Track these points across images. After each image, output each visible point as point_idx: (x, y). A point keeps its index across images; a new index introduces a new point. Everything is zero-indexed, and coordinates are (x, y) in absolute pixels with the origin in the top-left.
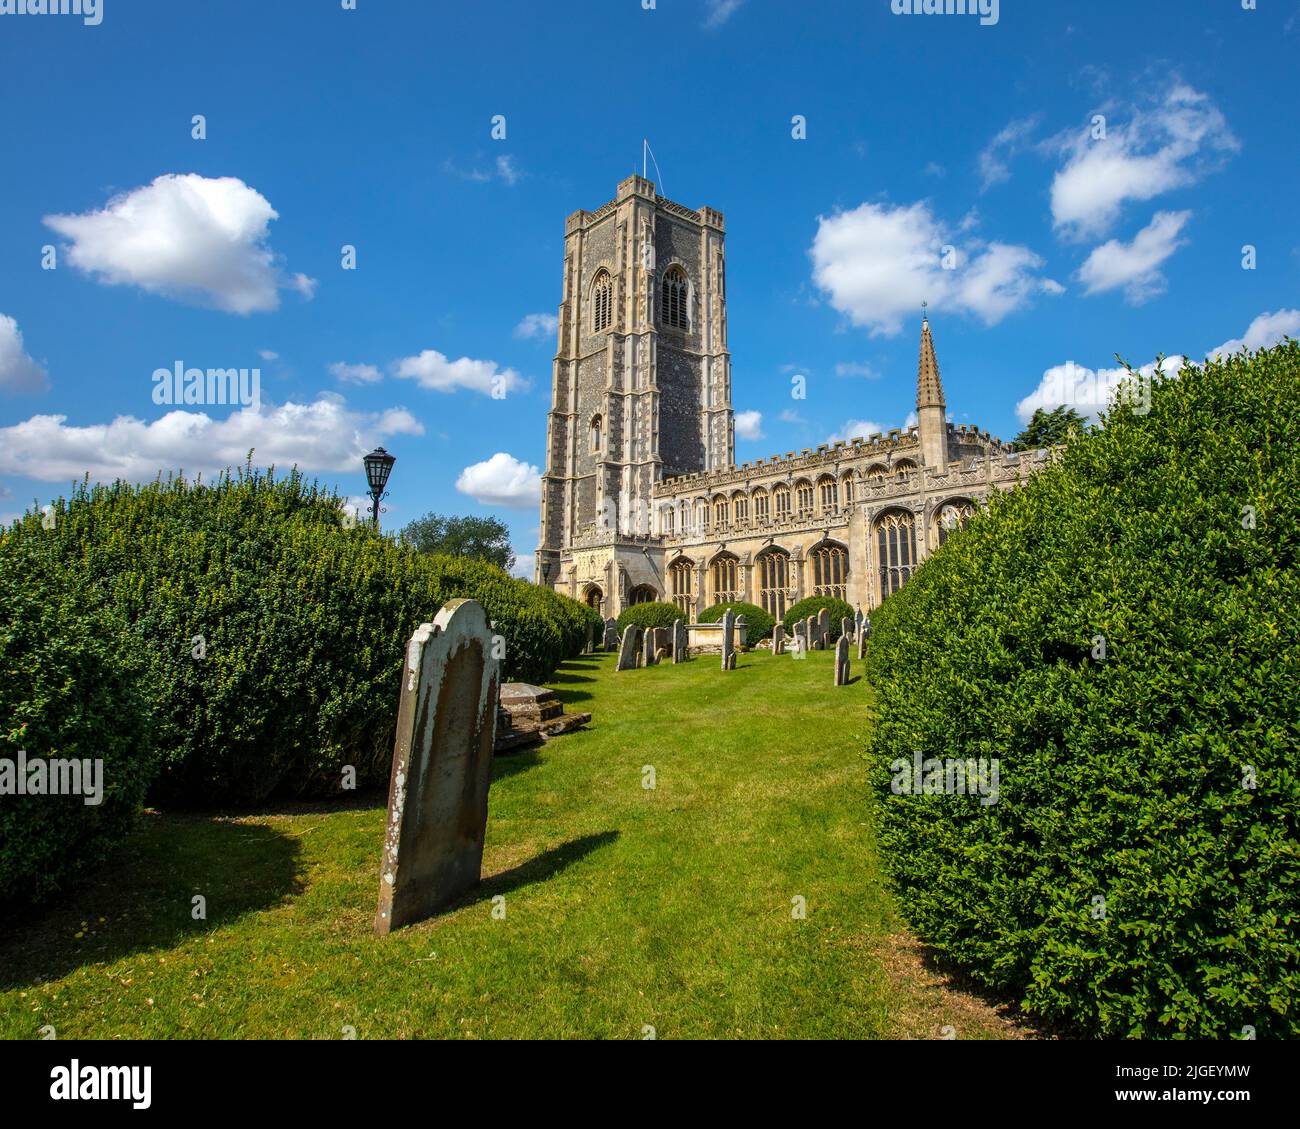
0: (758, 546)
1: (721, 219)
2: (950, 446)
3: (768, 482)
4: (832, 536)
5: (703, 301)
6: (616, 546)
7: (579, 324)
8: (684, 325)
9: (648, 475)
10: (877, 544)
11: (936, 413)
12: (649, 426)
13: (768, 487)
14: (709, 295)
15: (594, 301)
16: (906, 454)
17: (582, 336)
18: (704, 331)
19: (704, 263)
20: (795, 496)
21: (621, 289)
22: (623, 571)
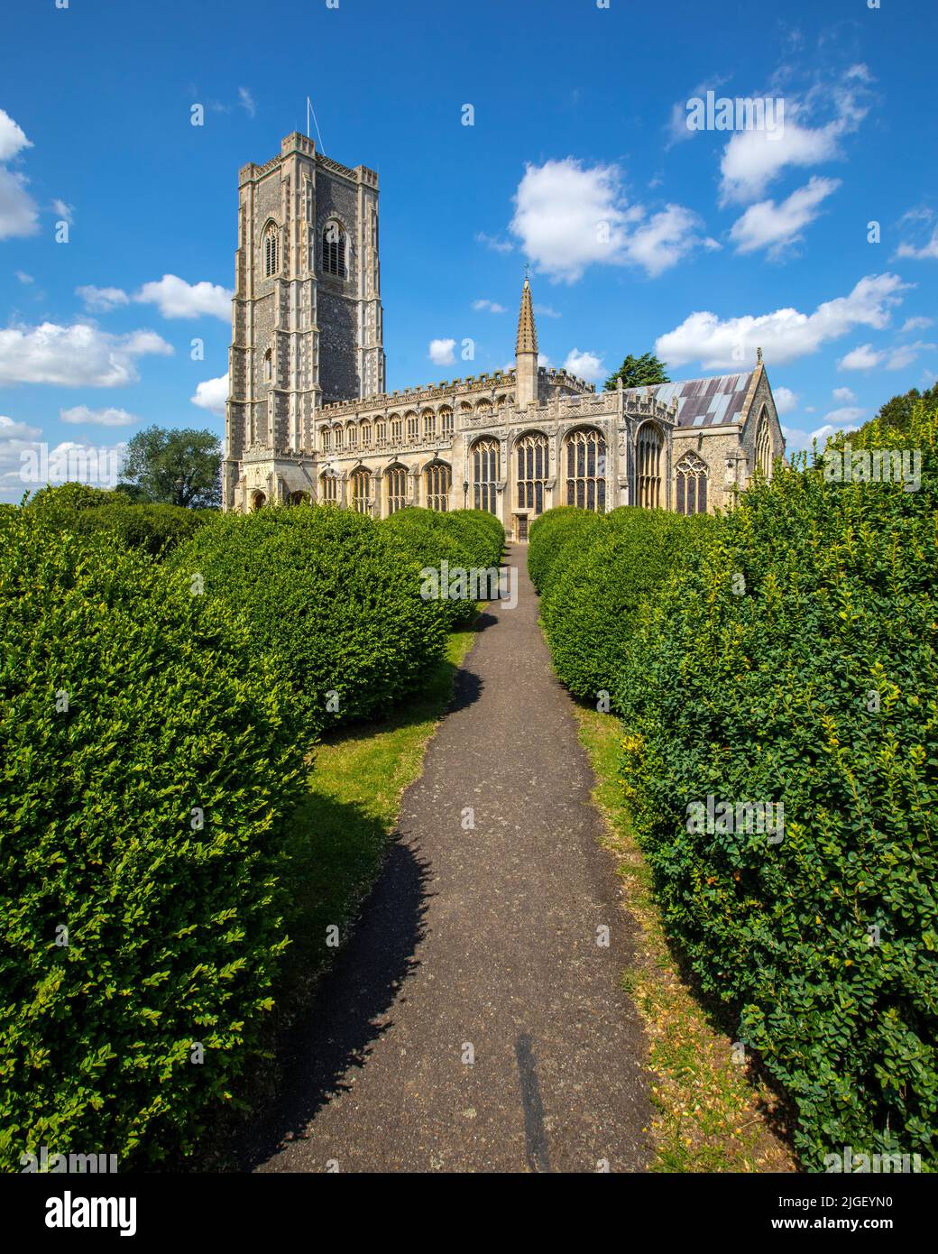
0: (385, 463)
1: (375, 178)
2: (540, 387)
3: (401, 410)
4: (441, 457)
5: (359, 252)
6: (276, 460)
7: (253, 269)
8: (342, 273)
9: (310, 401)
10: (473, 464)
11: (530, 358)
12: (311, 360)
13: (402, 414)
14: (364, 247)
15: (265, 249)
16: (507, 391)
17: (255, 280)
18: (360, 279)
19: (360, 218)
20: (422, 421)
21: (286, 239)
22: (281, 480)
